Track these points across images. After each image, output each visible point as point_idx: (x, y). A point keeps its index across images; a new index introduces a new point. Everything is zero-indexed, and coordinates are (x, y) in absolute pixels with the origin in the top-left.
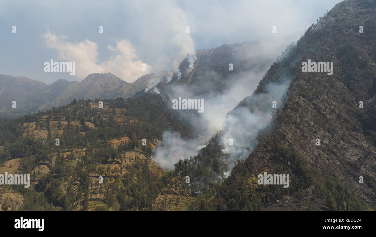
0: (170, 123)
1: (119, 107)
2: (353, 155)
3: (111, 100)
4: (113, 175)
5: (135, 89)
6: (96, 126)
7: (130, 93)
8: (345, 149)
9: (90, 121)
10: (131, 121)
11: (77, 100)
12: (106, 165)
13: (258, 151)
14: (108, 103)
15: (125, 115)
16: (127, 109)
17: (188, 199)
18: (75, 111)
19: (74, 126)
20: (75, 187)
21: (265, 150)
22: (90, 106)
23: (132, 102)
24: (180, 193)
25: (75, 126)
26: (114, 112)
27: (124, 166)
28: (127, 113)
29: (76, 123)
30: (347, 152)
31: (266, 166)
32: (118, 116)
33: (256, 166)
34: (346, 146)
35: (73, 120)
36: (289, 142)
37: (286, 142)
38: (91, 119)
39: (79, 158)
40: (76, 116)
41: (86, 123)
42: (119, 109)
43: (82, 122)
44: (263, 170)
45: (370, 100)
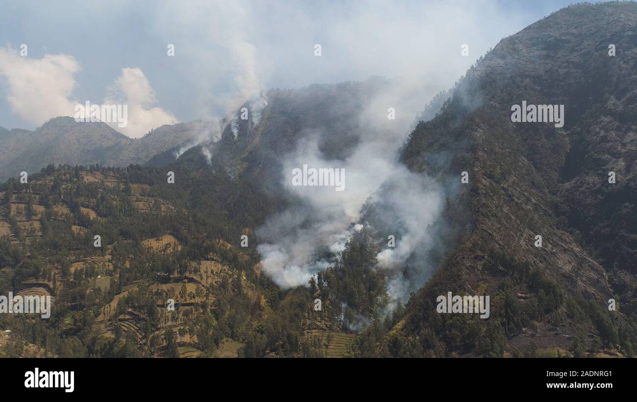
0: (226, 212)
1: (135, 181)
2: (566, 264)
3: (119, 169)
4: (192, 301)
5: (146, 150)
6: (99, 215)
7: (136, 157)
8: (554, 254)
9: (87, 207)
10: (163, 208)
11: (57, 166)
12: (167, 285)
13: (464, 258)
14: (115, 174)
15: (149, 196)
16: (150, 185)
17: (340, 337)
18: (55, 187)
19: (60, 214)
20: (125, 325)
21: (472, 256)
22: (83, 178)
23: (158, 173)
24: (327, 327)
25: (63, 214)
26: (127, 191)
27: (204, 286)
28: (151, 193)
29: (62, 210)
30: (558, 259)
31: (481, 280)
32: (137, 198)
33: (467, 281)
34: (554, 251)
35: (55, 202)
36: (499, 244)
37: (495, 243)
38: (89, 202)
39: (103, 273)
40: (60, 197)
41: (82, 209)
42: (135, 185)
43: (74, 208)
44: (478, 286)
45: (567, 185)
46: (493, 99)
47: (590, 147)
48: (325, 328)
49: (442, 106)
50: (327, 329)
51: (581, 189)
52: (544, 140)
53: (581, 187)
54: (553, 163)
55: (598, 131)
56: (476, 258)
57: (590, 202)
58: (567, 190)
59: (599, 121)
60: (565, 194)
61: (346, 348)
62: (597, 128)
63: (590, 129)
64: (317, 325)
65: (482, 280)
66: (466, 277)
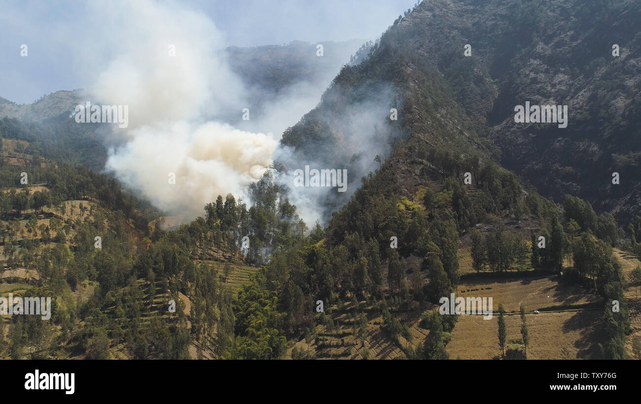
17: (242, 270)
21: (409, 160)
24: (225, 258)
32: (10, 154)
33: (403, 184)
44: (417, 190)
45: (497, 128)
46: (421, 48)
47: (520, 89)
48: (223, 259)
49: (369, 52)
50: (226, 261)
51: (512, 129)
52: (472, 85)
53: (512, 127)
54: (482, 108)
55: (528, 73)
56: (413, 163)
57: (521, 141)
58: (498, 132)
59: (528, 64)
60: (495, 136)
61: (249, 279)
62: (527, 71)
63: (520, 72)
64: (210, 255)
65: (421, 184)
66: (401, 180)
